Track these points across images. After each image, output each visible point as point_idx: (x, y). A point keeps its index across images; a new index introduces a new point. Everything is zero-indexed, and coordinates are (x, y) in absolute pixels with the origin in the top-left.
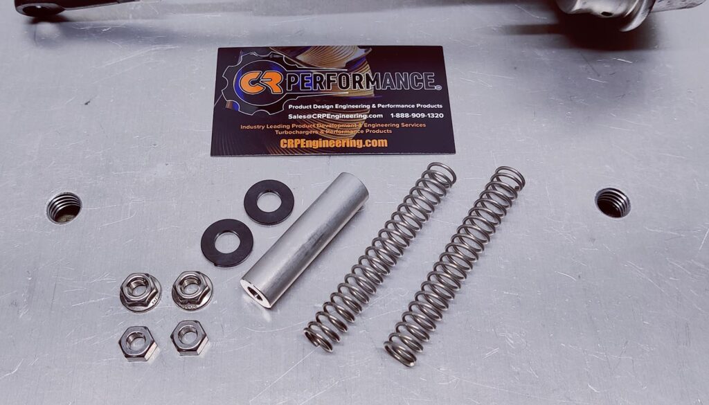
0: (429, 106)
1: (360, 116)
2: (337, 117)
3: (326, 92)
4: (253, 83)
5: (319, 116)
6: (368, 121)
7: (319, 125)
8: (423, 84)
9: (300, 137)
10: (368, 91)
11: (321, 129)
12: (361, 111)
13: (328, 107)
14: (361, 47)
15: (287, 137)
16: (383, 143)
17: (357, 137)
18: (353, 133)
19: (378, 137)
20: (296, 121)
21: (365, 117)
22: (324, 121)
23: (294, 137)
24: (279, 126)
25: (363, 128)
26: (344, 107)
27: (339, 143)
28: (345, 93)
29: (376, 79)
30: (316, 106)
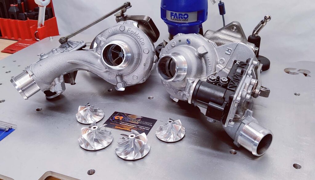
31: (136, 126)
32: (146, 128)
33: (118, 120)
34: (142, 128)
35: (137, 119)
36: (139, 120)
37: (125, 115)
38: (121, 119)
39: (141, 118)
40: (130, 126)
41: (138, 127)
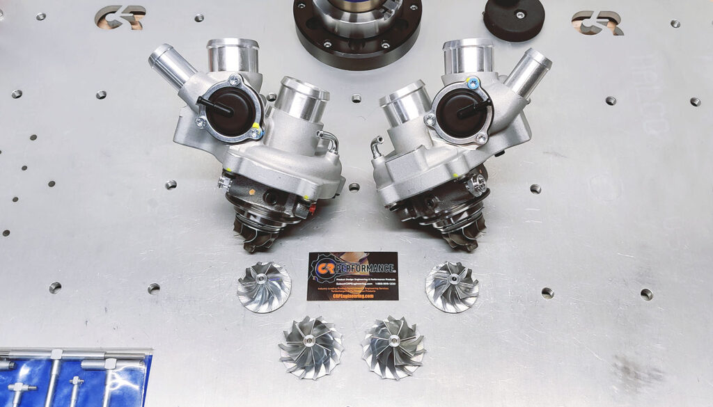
31: (369, 282)
33: (328, 274)
34: (382, 284)
35: (362, 261)
36: (367, 264)
38: (332, 272)
39: (368, 257)
40: (357, 286)
41: (374, 282)
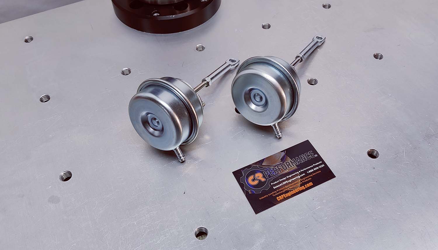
0: (317, 164)
1: (297, 177)
2: (290, 181)
3: (281, 173)
4: (253, 180)
5: (284, 183)
6: (301, 178)
7: (286, 187)
8: (310, 156)
9: (282, 194)
10: (294, 167)
11: (288, 188)
12: (297, 175)
13: (285, 179)
14: (282, 152)
15: (278, 196)
16: (311, 184)
17: (301, 186)
18: (299, 184)
19: (308, 182)
20: (277, 188)
21: (299, 177)
22: (286, 184)
23: (280, 195)
24: (273, 193)
25: (301, 181)
26: (290, 176)
27: (297, 190)
28: (287, 171)
29: (294, 161)
30: (281, 180)
31: (301, 174)
32: (318, 166)
33: (261, 184)
34: (312, 170)
35: (283, 159)
36: (289, 160)
37: (256, 167)
38: (263, 180)
39: (286, 154)
40: (292, 182)
41: (305, 172)
